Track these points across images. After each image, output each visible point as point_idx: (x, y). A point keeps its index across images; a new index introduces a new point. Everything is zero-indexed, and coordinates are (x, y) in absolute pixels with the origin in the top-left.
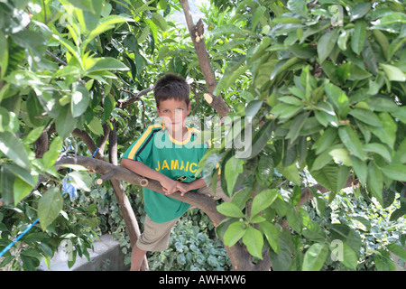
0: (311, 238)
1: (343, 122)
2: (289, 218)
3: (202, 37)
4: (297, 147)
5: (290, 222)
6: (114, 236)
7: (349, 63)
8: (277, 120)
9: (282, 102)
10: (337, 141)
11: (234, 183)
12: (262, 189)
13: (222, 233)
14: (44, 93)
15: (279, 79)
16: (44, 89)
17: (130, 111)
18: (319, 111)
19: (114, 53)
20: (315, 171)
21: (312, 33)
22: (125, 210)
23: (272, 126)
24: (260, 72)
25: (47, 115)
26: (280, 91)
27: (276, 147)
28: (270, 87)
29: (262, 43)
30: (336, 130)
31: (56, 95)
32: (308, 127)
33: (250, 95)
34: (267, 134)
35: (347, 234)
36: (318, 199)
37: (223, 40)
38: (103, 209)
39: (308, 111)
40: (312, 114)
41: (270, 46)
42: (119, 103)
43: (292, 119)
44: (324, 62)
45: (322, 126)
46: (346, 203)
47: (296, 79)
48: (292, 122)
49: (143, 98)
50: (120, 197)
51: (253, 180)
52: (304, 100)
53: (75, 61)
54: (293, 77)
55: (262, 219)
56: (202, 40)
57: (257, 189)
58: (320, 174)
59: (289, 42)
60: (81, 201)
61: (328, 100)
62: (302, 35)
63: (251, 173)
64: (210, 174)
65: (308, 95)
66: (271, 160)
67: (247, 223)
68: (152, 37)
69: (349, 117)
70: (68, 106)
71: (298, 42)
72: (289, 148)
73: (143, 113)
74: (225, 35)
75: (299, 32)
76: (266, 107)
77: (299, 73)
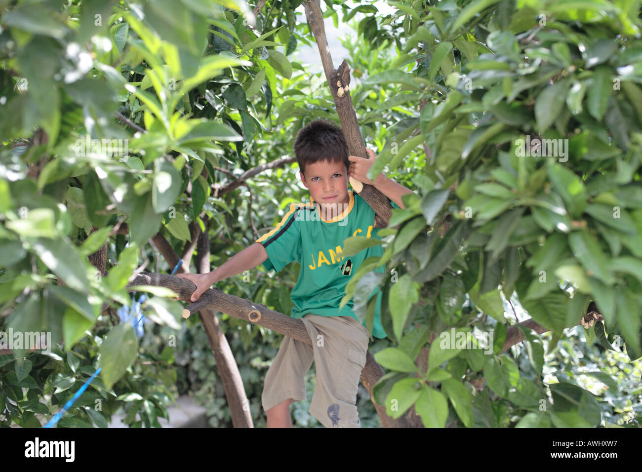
0: (523, 405)
1: (575, 225)
2: (486, 373)
3: (347, 88)
4: (502, 263)
5: (489, 379)
6: (198, 398)
7: (585, 133)
8: (471, 221)
9: (479, 193)
10: (567, 253)
11: (405, 318)
12: (447, 328)
13: (381, 396)
14: (111, 175)
15: (475, 156)
16: (110, 168)
17: (228, 201)
18: (538, 208)
19: (209, 112)
20: (530, 301)
21: (528, 85)
22: (221, 358)
23: (463, 230)
24: (445, 146)
25: (114, 209)
26: (478, 175)
27: (468, 263)
28: (461, 169)
29: (448, 100)
30: (564, 236)
31: (129, 179)
32: (522, 232)
33: (429, 180)
34: (456, 242)
35: (578, 399)
36: (533, 344)
37: (377, 91)
38: (181, 356)
39: (521, 207)
40: (528, 212)
41: (460, 105)
42: (213, 190)
43: (496, 219)
44: (547, 132)
45: (542, 231)
46: (566, 349)
47: (503, 157)
48: (496, 223)
49: (249, 181)
50: (215, 337)
51: (431, 313)
52: (515, 190)
53: (159, 126)
54: (497, 154)
55: (444, 376)
56: (347, 94)
57: (438, 327)
58: (537, 306)
59: (491, 100)
60: (146, 343)
61: (553, 190)
62: (511, 89)
63: (429, 302)
64: (364, 303)
65: (522, 183)
66: (460, 283)
67: (422, 381)
68: (268, 87)
69: (586, 216)
70: (148, 195)
71: (505, 99)
72: (490, 264)
73: (249, 206)
74: (379, 85)
75: (506, 84)
76: (455, 200)
77: (507, 147)
